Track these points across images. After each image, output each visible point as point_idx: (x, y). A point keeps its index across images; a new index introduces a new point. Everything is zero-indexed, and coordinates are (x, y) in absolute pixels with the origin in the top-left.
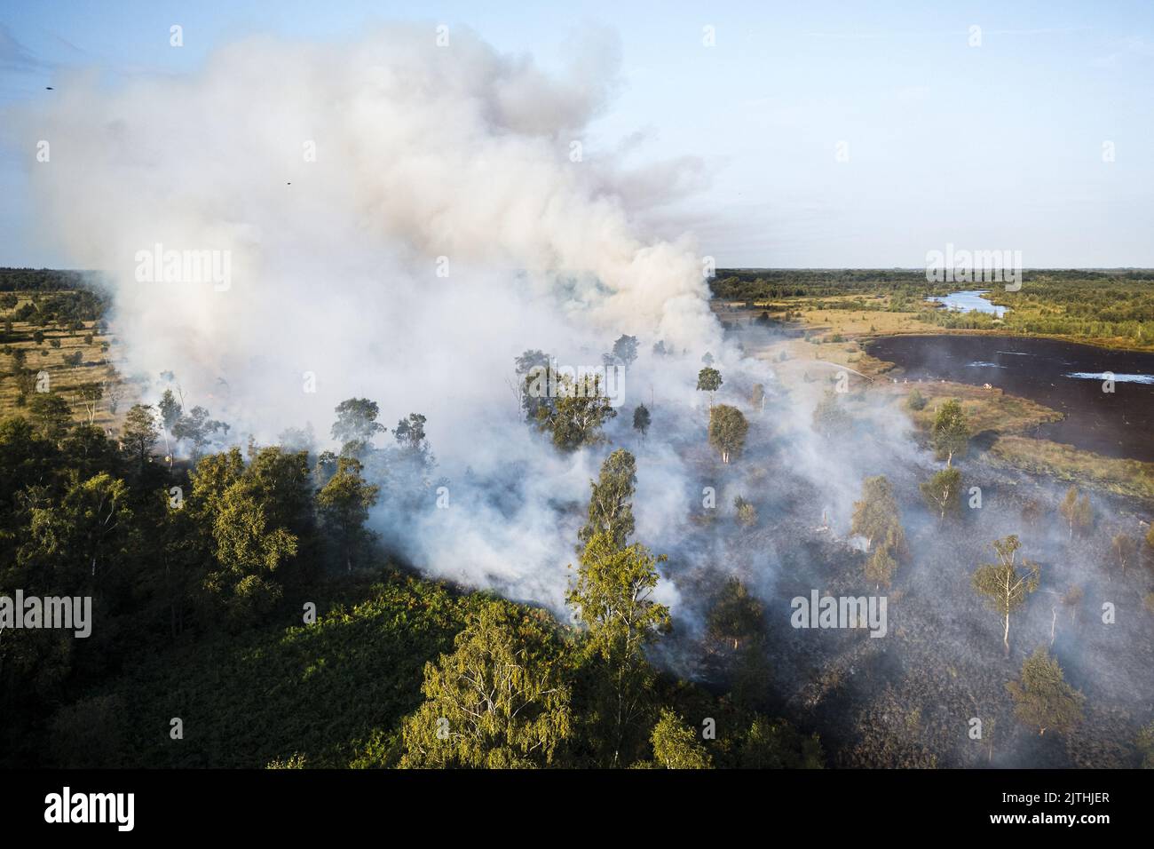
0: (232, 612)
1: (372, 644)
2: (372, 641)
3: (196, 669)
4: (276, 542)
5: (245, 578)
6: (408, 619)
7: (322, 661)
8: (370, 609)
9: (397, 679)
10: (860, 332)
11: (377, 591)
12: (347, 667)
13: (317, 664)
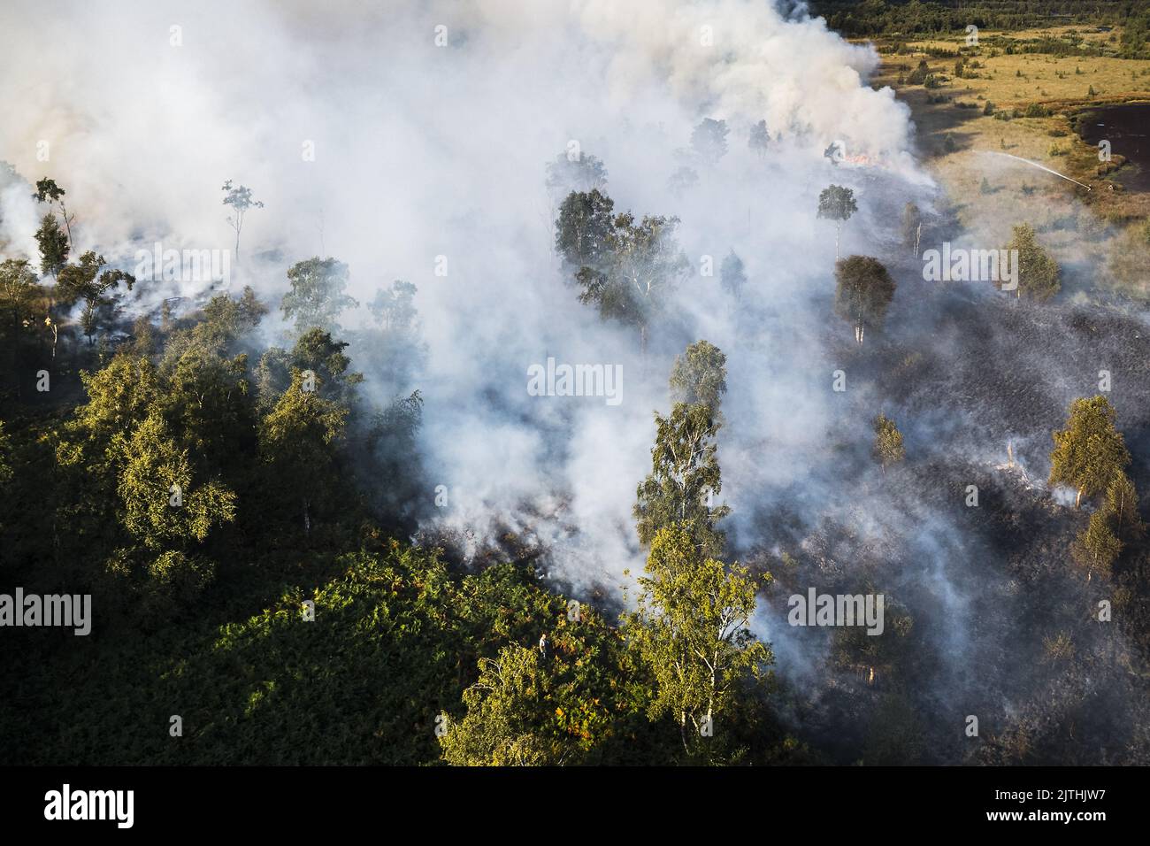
0: (145, 604)
1: (341, 654)
2: (340, 650)
3: (98, 690)
4: (206, 502)
5: (163, 553)
6: (392, 615)
7: (272, 684)
8: (336, 596)
9: (377, 719)
10: (1071, 98)
11: (346, 564)
12: (306, 693)
13: (263, 688)
